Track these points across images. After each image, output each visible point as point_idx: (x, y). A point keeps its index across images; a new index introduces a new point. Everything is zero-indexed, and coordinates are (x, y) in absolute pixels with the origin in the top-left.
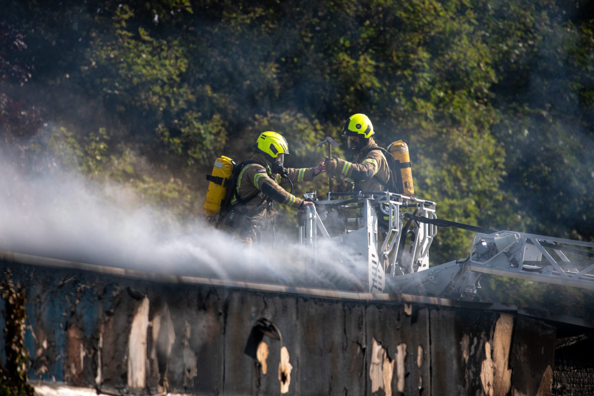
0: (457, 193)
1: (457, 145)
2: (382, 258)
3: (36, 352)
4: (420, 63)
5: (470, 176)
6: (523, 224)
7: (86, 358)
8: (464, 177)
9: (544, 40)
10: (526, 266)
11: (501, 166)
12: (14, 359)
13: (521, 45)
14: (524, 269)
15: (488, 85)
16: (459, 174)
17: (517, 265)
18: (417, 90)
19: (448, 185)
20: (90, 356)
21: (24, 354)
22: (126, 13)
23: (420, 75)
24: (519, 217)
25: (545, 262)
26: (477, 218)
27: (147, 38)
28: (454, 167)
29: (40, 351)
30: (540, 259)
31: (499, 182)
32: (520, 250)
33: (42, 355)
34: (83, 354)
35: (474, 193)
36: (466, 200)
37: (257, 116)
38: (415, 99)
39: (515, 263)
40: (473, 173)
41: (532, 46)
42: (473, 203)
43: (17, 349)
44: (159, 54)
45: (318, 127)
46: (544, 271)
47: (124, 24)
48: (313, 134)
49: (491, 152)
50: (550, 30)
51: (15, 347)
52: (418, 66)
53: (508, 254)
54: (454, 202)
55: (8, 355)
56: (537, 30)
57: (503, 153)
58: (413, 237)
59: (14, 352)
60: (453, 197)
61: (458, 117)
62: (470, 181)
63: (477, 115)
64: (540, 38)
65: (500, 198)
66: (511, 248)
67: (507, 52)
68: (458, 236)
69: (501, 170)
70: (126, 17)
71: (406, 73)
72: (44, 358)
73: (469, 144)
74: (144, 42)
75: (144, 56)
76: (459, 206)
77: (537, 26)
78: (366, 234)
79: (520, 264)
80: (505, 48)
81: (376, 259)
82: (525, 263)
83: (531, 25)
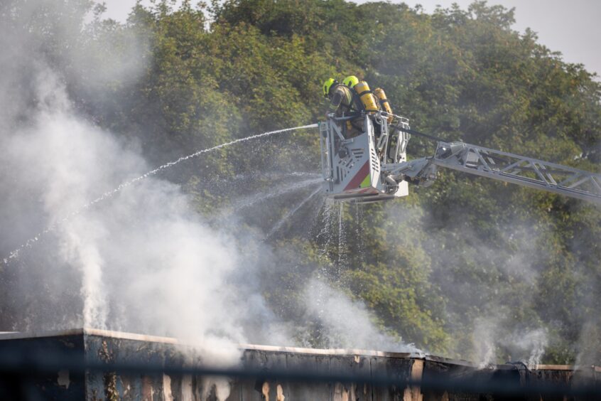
0: (403, 285)
1: (401, 255)
2: (378, 152)
3: (123, 392)
4: (376, 205)
5: (410, 274)
6: (444, 303)
7: (154, 395)
8: (406, 275)
9: (452, 190)
10: (468, 164)
11: (429, 266)
12: (109, 397)
13: (438, 193)
14: (467, 166)
15: (419, 217)
16: (403, 274)
17: (462, 163)
18: (376, 221)
19: (397, 280)
20: (157, 394)
21: (115, 394)
22: (196, 180)
23: (377, 212)
24: (441, 298)
25: (480, 163)
26: (415, 299)
27: (209, 195)
28: (400, 269)
29: (126, 392)
30: (477, 161)
31: (428, 277)
32: (466, 154)
33: (127, 394)
34: (152, 393)
35: (413, 284)
36: (408, 289)
37: (277, 241)
38: (375, 227)
39: (462, 162)
40: (412, 272)
41: (445, 194)
42: (413, 290)
43: (112, 391)
44: (217, 204)
45: (315, 246)
46: (479, 168)
47: (194, 187)
48: (312, 250)
49: (423, 259)
50: (455, 184)
51: (109, 390)
52: (376, 207)
53: (458, 156)
54: (401, 290)
55: (106, 395)
56: (448, 184)
57: (430, 259)
58: (396, 140)
59: (110, 393)
60: (400, 287)
61: (401, 238)
62: (410, 277)
63: (413, 236)
64: (450, 188)
65: (429, 287)
66: (461, 152)
67: (430, 198)
68: (404, 311)
69: (429, 269)
70: (196, 183)
71: (369, 211)
72: (128, 396)
73: (409, 254)
74: (207, 197)
75: (207, 206)
76: (404, 293)
77: (448, 181)
78: (367, 137)
79: (465, 163)
80: (429, 195)
81: (374, 152)
82: (468, 162)
83: (444, 181)
